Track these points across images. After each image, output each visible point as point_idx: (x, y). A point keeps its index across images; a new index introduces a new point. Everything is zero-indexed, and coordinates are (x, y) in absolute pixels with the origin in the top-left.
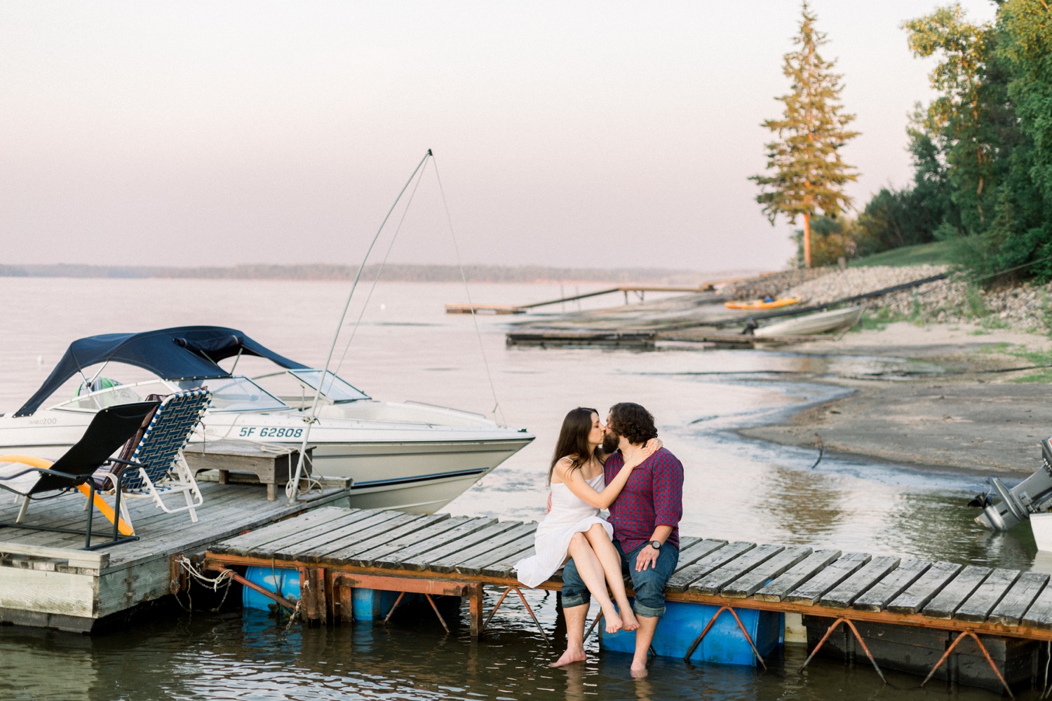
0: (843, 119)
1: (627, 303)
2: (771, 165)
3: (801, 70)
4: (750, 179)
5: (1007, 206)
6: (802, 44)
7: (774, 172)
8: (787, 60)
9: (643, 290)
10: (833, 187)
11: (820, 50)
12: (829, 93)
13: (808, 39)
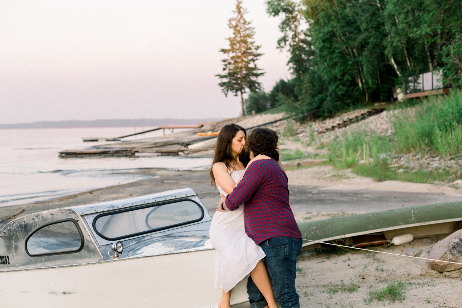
0: (256, 48)
1: (164, 134)
2: (224, 69)
3: (237, 26)
4: (216, 76)
5: (309, 84)
6: (237, 14)
7: (225, 73)
8: (230, 21)
9: (173, 128)
10: (253, 78)
11: (245, 16)
12: (249, 36)
13: (239, 12)
